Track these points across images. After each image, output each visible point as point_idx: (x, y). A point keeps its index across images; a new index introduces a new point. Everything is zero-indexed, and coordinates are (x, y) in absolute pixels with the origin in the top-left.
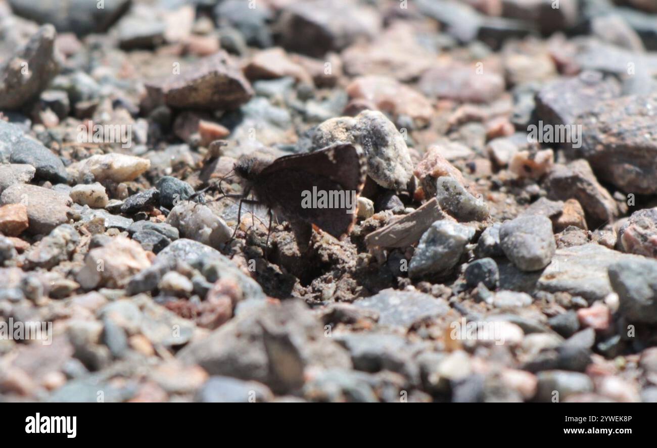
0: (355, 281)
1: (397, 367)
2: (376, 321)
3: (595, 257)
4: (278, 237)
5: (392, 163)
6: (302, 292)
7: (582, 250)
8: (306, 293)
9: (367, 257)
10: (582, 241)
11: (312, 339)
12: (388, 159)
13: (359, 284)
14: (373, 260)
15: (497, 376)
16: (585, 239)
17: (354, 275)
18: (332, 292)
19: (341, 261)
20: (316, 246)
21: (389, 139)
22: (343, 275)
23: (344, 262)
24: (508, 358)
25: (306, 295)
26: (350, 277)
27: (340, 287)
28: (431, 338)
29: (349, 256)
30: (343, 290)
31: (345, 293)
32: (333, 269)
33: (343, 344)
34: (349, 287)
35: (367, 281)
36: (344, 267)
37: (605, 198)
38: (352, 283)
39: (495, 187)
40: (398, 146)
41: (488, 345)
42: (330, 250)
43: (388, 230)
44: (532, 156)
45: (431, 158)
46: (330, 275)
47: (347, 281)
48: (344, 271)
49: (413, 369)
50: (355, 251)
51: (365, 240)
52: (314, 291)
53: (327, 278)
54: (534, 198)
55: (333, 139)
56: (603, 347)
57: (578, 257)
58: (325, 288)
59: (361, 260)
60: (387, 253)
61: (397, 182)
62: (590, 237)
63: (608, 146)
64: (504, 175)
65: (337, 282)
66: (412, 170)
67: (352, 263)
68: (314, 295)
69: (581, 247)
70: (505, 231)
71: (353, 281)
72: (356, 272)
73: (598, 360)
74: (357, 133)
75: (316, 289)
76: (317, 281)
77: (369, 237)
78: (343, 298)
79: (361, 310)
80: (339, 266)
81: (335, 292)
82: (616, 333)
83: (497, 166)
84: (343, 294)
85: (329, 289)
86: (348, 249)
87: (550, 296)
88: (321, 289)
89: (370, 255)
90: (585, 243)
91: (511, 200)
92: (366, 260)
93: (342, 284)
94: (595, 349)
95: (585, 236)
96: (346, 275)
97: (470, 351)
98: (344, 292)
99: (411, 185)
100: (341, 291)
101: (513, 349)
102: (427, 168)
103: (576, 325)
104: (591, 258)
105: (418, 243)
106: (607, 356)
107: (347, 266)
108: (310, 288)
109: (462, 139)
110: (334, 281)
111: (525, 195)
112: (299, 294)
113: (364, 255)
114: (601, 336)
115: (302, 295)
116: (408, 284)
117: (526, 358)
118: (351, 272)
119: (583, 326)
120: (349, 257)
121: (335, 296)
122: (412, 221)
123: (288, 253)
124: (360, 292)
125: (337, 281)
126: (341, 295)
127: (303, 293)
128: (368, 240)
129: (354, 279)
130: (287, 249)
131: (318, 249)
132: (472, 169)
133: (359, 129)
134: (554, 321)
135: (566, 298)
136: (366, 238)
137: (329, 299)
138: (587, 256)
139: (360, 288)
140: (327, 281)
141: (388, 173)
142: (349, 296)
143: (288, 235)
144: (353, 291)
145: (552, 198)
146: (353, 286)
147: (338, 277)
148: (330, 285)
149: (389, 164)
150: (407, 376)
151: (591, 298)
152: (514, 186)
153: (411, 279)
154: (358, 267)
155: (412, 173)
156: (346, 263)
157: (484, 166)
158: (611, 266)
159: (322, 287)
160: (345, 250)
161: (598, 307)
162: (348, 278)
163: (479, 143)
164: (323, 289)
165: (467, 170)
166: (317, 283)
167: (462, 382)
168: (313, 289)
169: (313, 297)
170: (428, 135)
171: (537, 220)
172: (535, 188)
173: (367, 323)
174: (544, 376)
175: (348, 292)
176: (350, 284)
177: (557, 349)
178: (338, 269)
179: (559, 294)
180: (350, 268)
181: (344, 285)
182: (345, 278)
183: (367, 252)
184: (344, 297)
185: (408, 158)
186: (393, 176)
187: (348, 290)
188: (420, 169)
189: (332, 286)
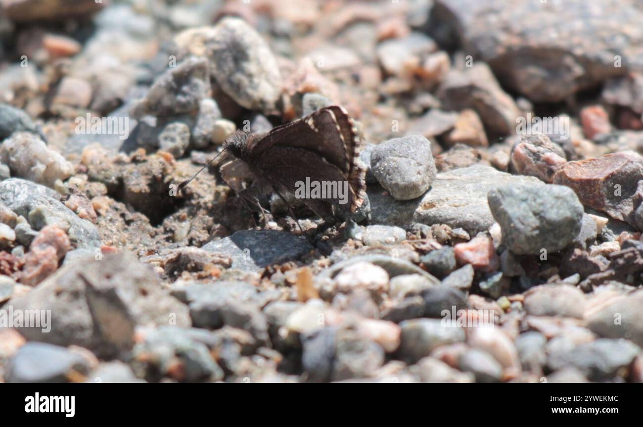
0: (211, 219)
1: (241, 322)
2: (228, 266)
3: (481, 180)
4: (124, 170)
5: (256, 80)
6: (152, 233)
7: (467, 173)
8: (156, 234)
9: (224, 190)
10: (470, 162)
11: (144, 293)
12: (250, 76)
13: (216, 221)
14: (231, 194)
15: (351, 328)
16: (473, 160)
17: (210, 212)
18: (185, 233)
19: (195, 196)
20: (167, 179)
21: (251, 53)
22: (198, 212)
23: (199, 196)
24: (369, 305)
25: (157, 237)
26: (206, 214)
27: (194, 225)
28: (288, 284)
29: (206, 189)
30: (198, 229)
31: (200, 233)
32: (187, 205)
33: (182, 298)
34: (205, 226)
35: (225, 218)
36: (199, 203)
37: (505, 106)
38: (208, 221)
39: (382, 100)
40: (263, 59)
41: (347, 291)
44: (422, 63)
45: (300, 72)
46: (184, 212)
47: (202, 219)
48: (199, 207)
49: (260, 322)
50: (213, 183)
51: (220, 171)
52: (166, 232)
53: (180, 216)
54: (426, 110)
55: (188, 54)
56: (484, 285)
57: (462, 181)
58: (178, 228)
59: (217, 194)
60: (246, 185)
61: (262, 102)
62: (479, 157)
63: (509, 49)
64: (393, 86)
65: (192, 221)
66: (281, 84)
67: (208, 198)
68: (166, 236)
69: (466, 169)
70: (377, 155)
71: (209, 219)
72: (212, 208)
73: (476, 299)
74: (216, 47)
75: (168, 229)
76: (169, 220)
77: (224, 168)
78: (197, 239)
79: (208, 254)
80: (194, 202)
81: (189, 232)
82: (499, 269)
83: (386, 75)
84: (198, 233)
85: (182, 228)
86: (205, 181)
87: (427, 229)
88: (173, 229)
89: (227, 188)
90: (472, 164)
91: (399, 114)
92: (223, 194)
93: (197, 222)
94: (474, 289)
95: (472, 156)
96: (201, 213)
97: (327, 297)
98: (199, 231)
99: (279, 104)
100: (196, 230)
101: (376, 295)
102: (296, 84)
103: (452, 263)
104: (476, 182)
106: (488, 296)
107: (202, 201)
108: (161, 229)
109: (349, 45)
110: (188, 219)
111: (415, 107)
112: (149, 236)
113: (221, 188)
114: (481, 273)
115: (152, 237)
116: (270, 220)
117: (390, 304)
118: (206, 208)
119: (460, 263)
120: (205, 191)
121: (189, 237)
123: (136, 189)
124: (217, 231)
125: (192, 219)
126: (196, 235)
127: (154, 234)
128: (223, 171)
129: (210, 216)
130: (134, 185)
131: (169, 183)
132: (356, 79)
133: (218, 42)
134: (427, 259)
135: (444, 230)
136: (221, 169)
137: (182, 241)
138: (472, 180)
139: (218, 226)
140: (181, 219)
141: (250, 91)
142: (204, 236)
143: (134, 168)
144: (209, 230)
145: (445, 109)
146: (209, 224)
147: (193, 214)
148: (184, 224)
149: (251, 82)
150: (253, 331)
151: (473, 229)
152: (404, 98)
153: (273, 214)
154: (214, 203)
155: (279, 90)
156: (202, 197)
157: (370, 75)
158: (492, 192)
159: (174, 227)
160: (201, 183)
161: (480, 240)
162: (203, 215)
163: (367, 48)
164: (176, 229)
165: (349, 82)
166: (169, 222)
167: (311, 338)
168: (165, 229)
169: (164, 239)
170: (312, 41)
171: (413, 141)
172: (427, 99)
173: (215, 269)
174: (408, 325)
175: (204, 231)
176: (206, 222)
177: (424, 293)
178: (193, 205)
179: (437, 226)
180: (205, 203)
181: (199, 223)
182: (200, 215)
184: (199, 237)
185: (275, 72)
186: (256, 94)
187: (204, 229)
188: (289, 85)
189: (186, 225)
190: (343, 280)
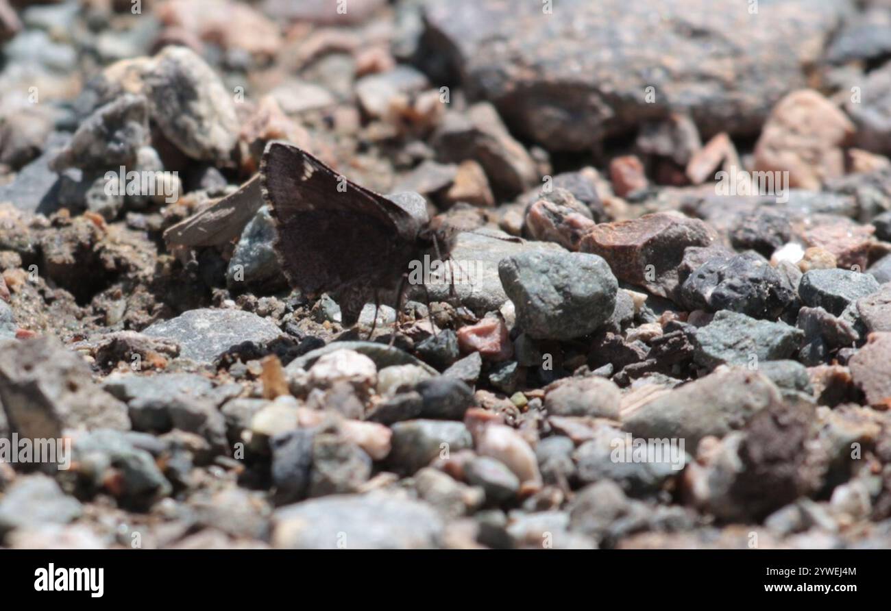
0: (152, 296)
1: (194, 422)
2: (175, 355)
3: (488, 248)
4: (43, 236)
5: (206, 124)
6: (78, 314)
7: (471, 239)
8: (84, 315)
9: (169, 261)
10: (474, 225)
11: (73, 388)
12: (199, 119)
13: (158, 300)
14: (176, 265)
15: (332, 431)
16: (478, 222)
17: (151, 287)
18: (120, 313)
19: (132, 268)
20: (96, 247)
21: (200, 90)
22: (136, 288)
23: (137, 268)
24: (353, 402)
25: (84, 319)
26: (146, 291)
27: (131, 304)
28: (250, 377)
29: (145, 259)
30: (137, 309)
31: (139, 314)
32: (122, 280)
33: (119, 393)
34: (144, 305)
35: (170, 296)
36: (136, 277)
37: (516, 157)
38: (148, 299)
39: (362, 148)
40: (215, 98)
41: (325, 385)
42: (117, 252)
43: (196, 221)
44: (412, 103)
45: (262, 113)
46: (118, 288)
47: (140, 296)
48: (136, 281)
49: (217, 423)
50: (153, 252)
51: (163, 237)
52: (95, 312)
53: (113, 293)
54: (417, 162)
55: (122, 91)
56: (494, 378)
57: (466, 248)
58: (111, 308)
59: (159, 266)
60: (196, 255)
61: (215, 151)
62: (486, 219)
63: (521, 85)
64: (375, 131)
65: (128, 299)
66: (237, 129)
67: (148, 270)
68: (95, 318)
69: (470, 234)
71: (149, 296)
72: (155, 281)
73: (484, 396)
74: (156, 82)
75: (98, 309)
76: (100, 298)
77: (168, 233)
78: (135, 322)
79: (151, 340)
80: (130, 275)
81: (125, 312)
82: (513, 359)
83: (366, 118)
84: (136, 315)
85: (116, 308)
86: (143, 250)
87: (422, 308)
88: (105, 309)
89: (172, 258)
90: (478, 228)
91: (384, 167)
92: (167, 266)
93: (135, 301)
94: (482, 382)
95: (477, 217)
96: (140, 289)
97: (300, 393)
98: (137, 311)
99: (236, 153)
100: (134, 310)
101: (361, 389)
102: (256, 128)
103: (454, 350)
104: (482, 250)
105: (239, 238)
106: (501, 391)
107: (140, 274)
108: (90, 309)
109: (320, 81)
110: (123, 297)
111: (404, 158)
112: (74, 318)
113: (164, 258)
114: (490, 362)
115: (79, 319)
116: (226, 298)
117: (378, 400)
118: (146, 283)
119: (465, 350)
120: (145, 262)
121: (125, 319)
122: (229, 207)
123: (57, 259)
124: (159, 311)
125: (128, 296)
126: (133, 316)
127: (80, 315)
128: (167, 236)
129: (151, 293)
130: (56, 254)
131: (99, 252)
132: (330, 123)
133: (159, 77)
134: (423, 346)
135: (444, 310)
136: (165, 234)
137: (116, 323)
138: (477, 247)
139: (160, 305)
140: (115, 297)
141: (199, 137)
142: (144, 317)
143: (56, 233)
144: (150, 310)
145: (442, 160)
146: (150, 303)
147: (129, 291)
148: (118, 303)
149: (201, 125)
150: (208, 435)
151: (480, 307)
152: (389, 147)
153: (230, 290)
154: (156, 276)
155: (235, 136)
156: (141, 270)
157: (347, 118)
158: (504, 261)
159: (106, 306)
160: (140, 252)
161: (489, 320)
162: (143, 292)
163: (343, 85)
164: (108, 309)
165: (321, 127)
166: (100, 300)
167: (282, 442)
168: (95, 309)
169: (94, 321)
170: (274, 75)
171: (404, 198)
172: (418, 148)
173: (160, 358)
174: (401, 426)
175: (144, 312)
176: (146, 301)
177: (421, 387)
178: (129, 280)
179: (435, 305)
180: (145, 277)
181: (138, 302)
182: (139, 292)
183: (169, 253)
184: (137, 319)
185: (230, 114)
186: (207, 142)
187: (143, 308)
188: (247, 129)
189: (121, 304)
190: (320, 371)
